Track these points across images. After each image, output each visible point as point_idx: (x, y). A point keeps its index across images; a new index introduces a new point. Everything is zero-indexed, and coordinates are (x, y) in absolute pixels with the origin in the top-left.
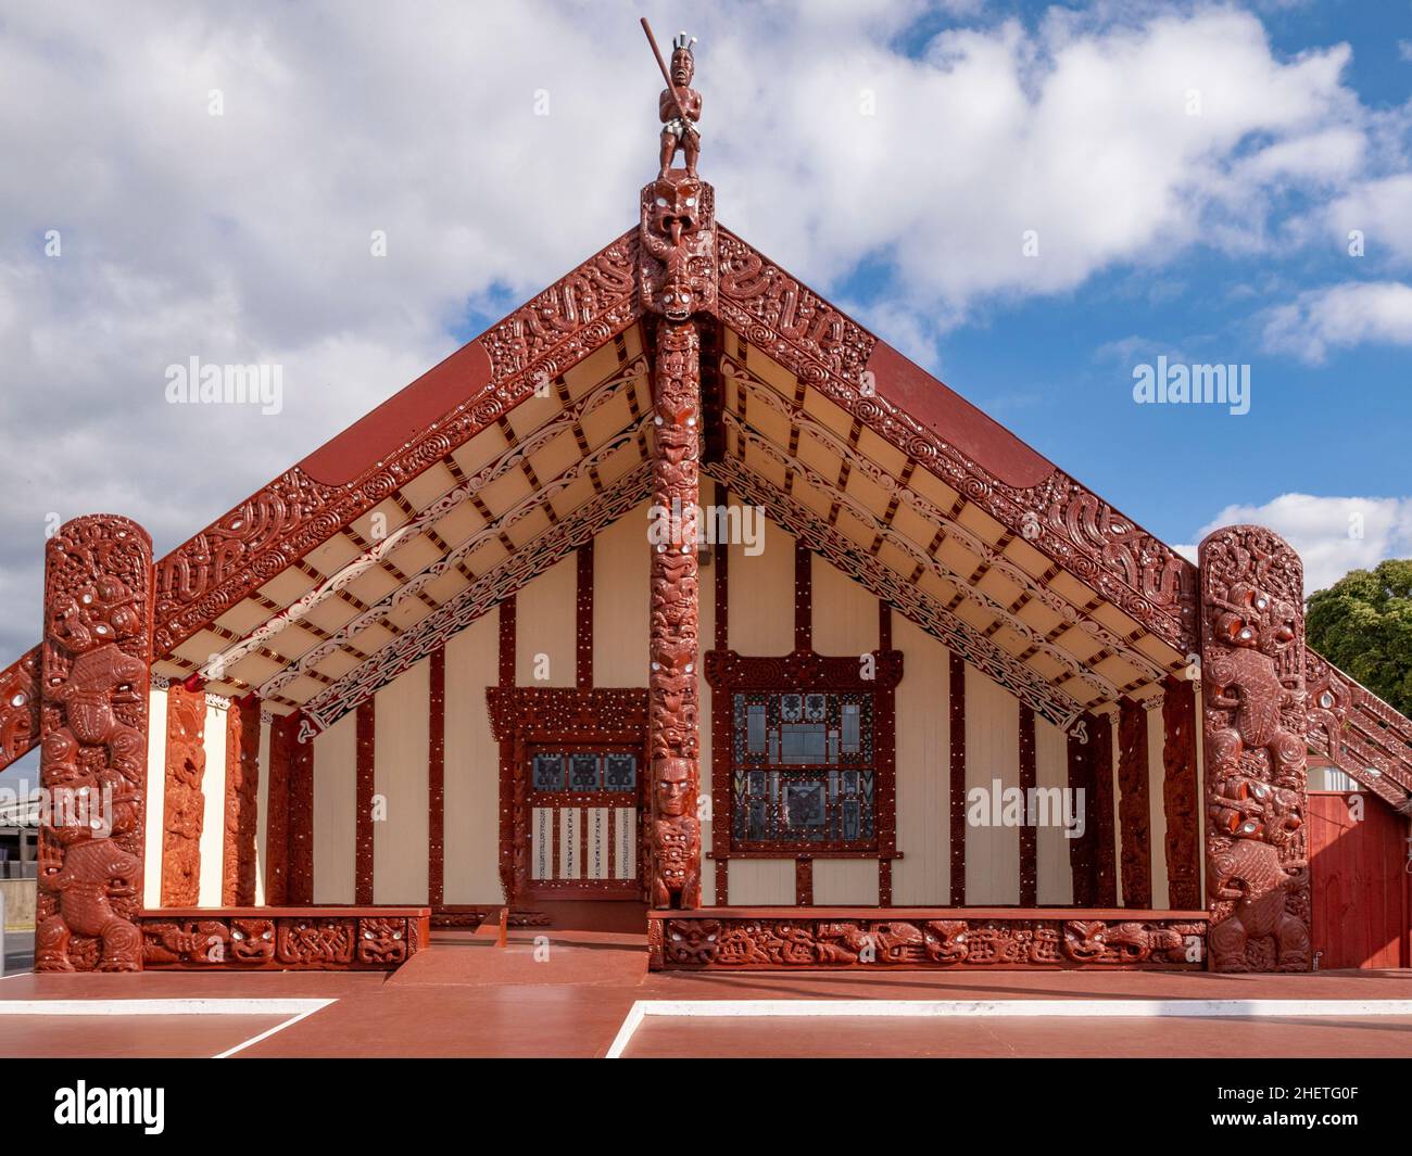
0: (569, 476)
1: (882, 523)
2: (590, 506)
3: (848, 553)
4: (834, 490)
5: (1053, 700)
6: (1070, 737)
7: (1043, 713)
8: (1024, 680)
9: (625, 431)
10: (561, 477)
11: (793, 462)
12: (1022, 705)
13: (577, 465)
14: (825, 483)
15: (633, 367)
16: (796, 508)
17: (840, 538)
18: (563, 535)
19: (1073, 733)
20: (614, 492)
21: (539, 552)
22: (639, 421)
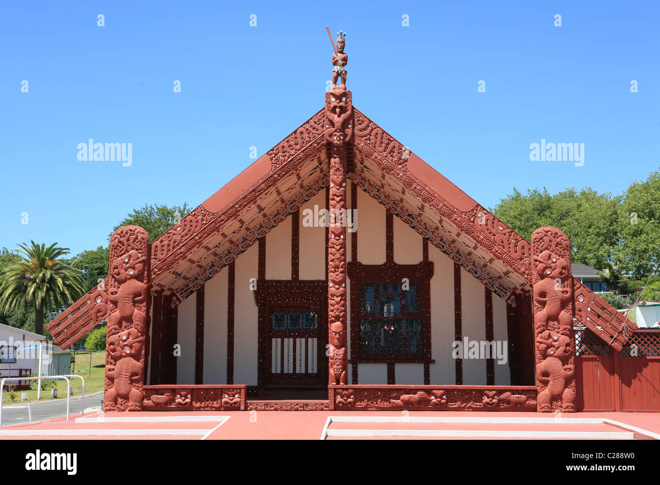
0: (292, 188)
1: (421, 209)
2: (298, 194)
3: (409, 215)
4: (401, 194)
5: (500, 285)
6: (507, 303)
7: (495, 292)
8: (487, 276)
9: (315, 169)
10: (289, 189)
11: (383, 182)
12: (486, 288)
13: (295, 184)
14: (397, 191)
15: (320, 152)
16: (386, 194)
17: (405, 208)
18: (286, 208)
19: (509, 302)
20: (308, 187)
21: (276, 216)
22: (320, 164)
